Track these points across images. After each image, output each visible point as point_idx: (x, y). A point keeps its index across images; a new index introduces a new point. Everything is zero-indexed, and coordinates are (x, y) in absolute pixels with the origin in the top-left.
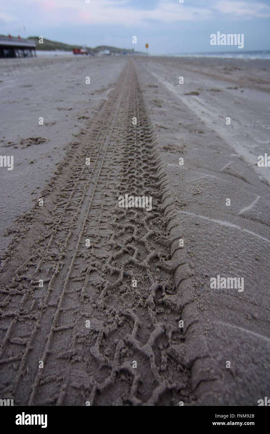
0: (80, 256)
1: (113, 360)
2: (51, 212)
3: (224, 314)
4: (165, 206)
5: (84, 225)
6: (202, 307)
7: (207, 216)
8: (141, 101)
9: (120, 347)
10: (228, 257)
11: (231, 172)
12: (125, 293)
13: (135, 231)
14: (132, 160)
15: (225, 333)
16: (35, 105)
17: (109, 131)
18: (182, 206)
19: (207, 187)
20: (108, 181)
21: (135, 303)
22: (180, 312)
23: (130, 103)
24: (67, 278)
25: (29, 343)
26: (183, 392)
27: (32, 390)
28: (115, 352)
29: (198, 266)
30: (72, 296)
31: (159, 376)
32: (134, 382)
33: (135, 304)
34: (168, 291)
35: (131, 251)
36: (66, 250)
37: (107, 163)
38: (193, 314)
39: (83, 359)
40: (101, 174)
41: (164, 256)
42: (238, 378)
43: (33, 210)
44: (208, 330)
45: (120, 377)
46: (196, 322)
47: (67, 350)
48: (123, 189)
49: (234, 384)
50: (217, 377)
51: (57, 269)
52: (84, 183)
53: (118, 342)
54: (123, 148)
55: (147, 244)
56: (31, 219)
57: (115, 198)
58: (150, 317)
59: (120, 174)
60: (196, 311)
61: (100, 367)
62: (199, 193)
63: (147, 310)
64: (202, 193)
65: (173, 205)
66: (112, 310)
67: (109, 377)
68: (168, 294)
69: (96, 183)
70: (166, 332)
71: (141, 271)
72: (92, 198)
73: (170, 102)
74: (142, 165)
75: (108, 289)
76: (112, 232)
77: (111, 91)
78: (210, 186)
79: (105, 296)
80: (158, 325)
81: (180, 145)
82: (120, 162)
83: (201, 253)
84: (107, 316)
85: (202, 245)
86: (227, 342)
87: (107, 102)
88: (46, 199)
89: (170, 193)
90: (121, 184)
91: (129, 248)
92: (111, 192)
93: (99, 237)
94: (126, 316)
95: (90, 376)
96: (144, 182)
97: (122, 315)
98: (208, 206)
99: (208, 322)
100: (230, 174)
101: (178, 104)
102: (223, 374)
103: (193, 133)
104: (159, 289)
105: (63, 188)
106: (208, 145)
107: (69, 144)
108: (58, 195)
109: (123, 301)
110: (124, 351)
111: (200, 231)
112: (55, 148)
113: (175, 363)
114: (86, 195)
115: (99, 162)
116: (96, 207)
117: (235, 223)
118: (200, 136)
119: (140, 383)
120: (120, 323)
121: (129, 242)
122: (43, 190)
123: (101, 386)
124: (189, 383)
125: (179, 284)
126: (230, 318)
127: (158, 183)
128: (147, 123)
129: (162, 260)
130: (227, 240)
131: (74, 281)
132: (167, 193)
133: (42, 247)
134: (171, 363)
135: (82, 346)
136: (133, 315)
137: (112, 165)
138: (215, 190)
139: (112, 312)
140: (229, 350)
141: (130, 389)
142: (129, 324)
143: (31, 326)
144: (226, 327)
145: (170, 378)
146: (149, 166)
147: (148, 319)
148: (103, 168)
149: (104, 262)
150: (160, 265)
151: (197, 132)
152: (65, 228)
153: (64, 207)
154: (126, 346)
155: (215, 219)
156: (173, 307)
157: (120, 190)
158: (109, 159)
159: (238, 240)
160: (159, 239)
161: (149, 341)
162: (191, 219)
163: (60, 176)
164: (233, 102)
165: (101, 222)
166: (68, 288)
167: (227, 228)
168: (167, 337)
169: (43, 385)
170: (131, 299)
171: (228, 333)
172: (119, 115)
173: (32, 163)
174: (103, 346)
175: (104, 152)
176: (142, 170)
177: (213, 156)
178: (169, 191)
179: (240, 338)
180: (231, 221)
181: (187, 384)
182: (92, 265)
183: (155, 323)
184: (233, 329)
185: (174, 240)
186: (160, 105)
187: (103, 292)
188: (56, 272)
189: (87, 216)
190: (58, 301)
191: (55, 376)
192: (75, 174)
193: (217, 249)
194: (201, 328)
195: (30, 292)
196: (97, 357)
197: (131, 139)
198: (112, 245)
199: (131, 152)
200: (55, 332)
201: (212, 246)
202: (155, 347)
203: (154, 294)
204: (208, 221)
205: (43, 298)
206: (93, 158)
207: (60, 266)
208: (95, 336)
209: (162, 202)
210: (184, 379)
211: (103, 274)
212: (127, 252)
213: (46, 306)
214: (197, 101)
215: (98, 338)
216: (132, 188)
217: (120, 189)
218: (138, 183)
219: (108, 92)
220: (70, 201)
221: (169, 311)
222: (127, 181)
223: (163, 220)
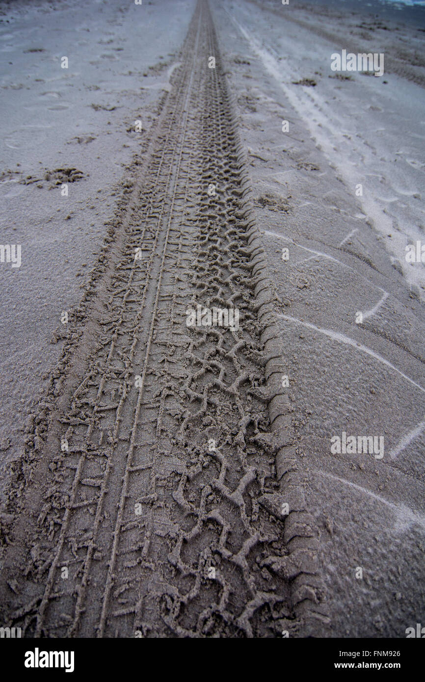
0: (151, 373)
1: (199, 507)
2: (106, 305)
3: (327, 463)
4: (260, 304)
5: (152, 328)
6: (301, 453)
7: (315, 324)
8: (225, 96)
9: (207, 493)
10: (337, 388)
11: (352, 250)
12: (210, 427)
13: (221, 341)
14: (213, 218)
15: (325, 486)
16: (55, 96)
17: (176, 157)
18: (283, 306)
19: (319, 275)
20: (179, 253)
21: (221, 439)
22: (275, 454)
23: (206, 99)
24: (138, 405)
25: (103, 485)
26: (274, 545)
27: (113, 537)
28: (200, 498)
29: (299, 399)
30: (146, 427)
31: (250, 528)
32: (223, 533)
33: (221, 441)
34: (260, 426)
35: (215, 369)
36: (132, 365)
37: (176, 221)
38: (290, 461)
39: (166, 505)
40: (170, 242)
41: (257, 380)
42: (335, 537)
43: (82, 303)
44: (307, 481)
45: (207, 526)
46: (294, 470)
47: (147, 494)
48: (202, 269)
49: (330, 542)
50: (313, 534)
51: (124, 391)
52: (146, 256)
53: (204, 487)
54: (199, 194)
55: (235, 360)
56: (82, 318)
57: (191, 285)
58: (240, 459)
59: (196, 242)
60: (295, 457)
61: (185, 514)
62: (306, 285)
63: (236, 449)
64: (310, 286)
65: (271, 304)
66: (195, 448)
67: (196, 527)
68: (261, 430)
69: (163, 257)
70: (258, 478)
71: (228, 398)
72: (159, 283)
73: (270, 99)
74: (227, 230)
75: (189, 421)
76: (190, 340)
77: (175, 70)
78: (322, 274)
79: (185, 430)
80: (250, 470)
81: (283, 195)
82: (196, 221)
83: (305, 381)
84: (189, 455)
85: (306, 369)
86: (327, 496)
87: (169, 96)
88: (98, 284)
89: (268, 285)
90: (199, 261)
91: (213, 366)
92: (185, 274)
93: (173, 347)
94: (211, 456)
95: (175, 524)
96: (230, 260)
97: (207, 455)
98: (318, 309)
99: (308, 472)
100: (351, 253)
101: (281, 106)
102: (319, 532)
103: (303, 169)
104: (251, 424)
105: (118, 266)
106: (324, 197)
107: (120, 186)
108: (113, 278)
109: (207, 437)
110: (211, 498)
111: (305, 347)
112: (99, 192)
113: (267, 513)
114: (151, 277)
115: (165, 219)
116: (166, 298)
117: (350, 336)
118: (314, 178)
119: (229, 533)
120: (205, 464)
121: (212, 356)
122: (92, 270)
123: (189, 536)
124: (282, 536)
125: (274, 420)
126: (332, 467)
127: (249, 264)
128: (234, 145)
129: (254, 386)
130: (338, 362)
131: (147, 409)
132: (263, 282)
133: (101, 359)
134: (263, 512)
135: (162, 489)
136: (221, 456)
137: (184, 225)
138: (329, 282)
139: (195, 450)
140: (328, 505)
141: (219, 539)
142: (216, 465)
143: (102, 464)
144: (327, 478)
145: (261, 529)
146: (237, 231)
147: (238, 460)
148: (171, 230)
149: (181, 384)
150: (252, 391)
151: (309, 168)
152: (128, 330)
153: (123, 297)
154: (213, 491)
155: (325, 328)
156: (267, 448)
157: (198, 272)
158: (179, 214)
159: (352, 363)
160: (251, 355)
161: (239, 488)
162: (294, 328)
163: (113, 245)
164: (368, 106)
165: (174, 323)
166: (140, 417)
167: (339, 344)
168: (258, 483)
169: (124, 531)
170: (216, 434)
171: (328, 485)
172: (190, 125)
173: (69, 218)
174: (187, 490)
175: (171, 201)
176: (228, 237)
177: (329, 218)
178: (266, 280)
179: (341, 492)
180: (345, 331)
181: (279, 535)
182: (167, 388)
183: (245, 466)
184: (335, 482)
185: (271, 358)
186: (253, 106)
187: (183, 425)
188: (124, 396)
189: (155, 313)
190: (131, 434)
191: (136, 523)
192: (133, 241)
193: (325, 376)
194: (299, 478)
195: (95, 422)
196: (182, 504)
197: (210, 177)
198: (190, 360)
199: (211, 202)
200: (130, 472)
201: (318, 371)
202: (246, 494)
203: (245, 431)
204: (316, 332)
205: (112, 430)
206: (156, 210)
207: (127, 387)
208: (177, 479)
209: (255, 295)
210: (277, 531)
211: (182, 401)
212: (210, 371)
213: (116, 440)
214: (313, 100)
215: (181, 482)
216: (214, 269)
217: (197, 269)
218: (221, 260)
219: (170, 71)
220: (130, 288)
221: (262, 453)
222: (206, 257)
223: (257, 326)
